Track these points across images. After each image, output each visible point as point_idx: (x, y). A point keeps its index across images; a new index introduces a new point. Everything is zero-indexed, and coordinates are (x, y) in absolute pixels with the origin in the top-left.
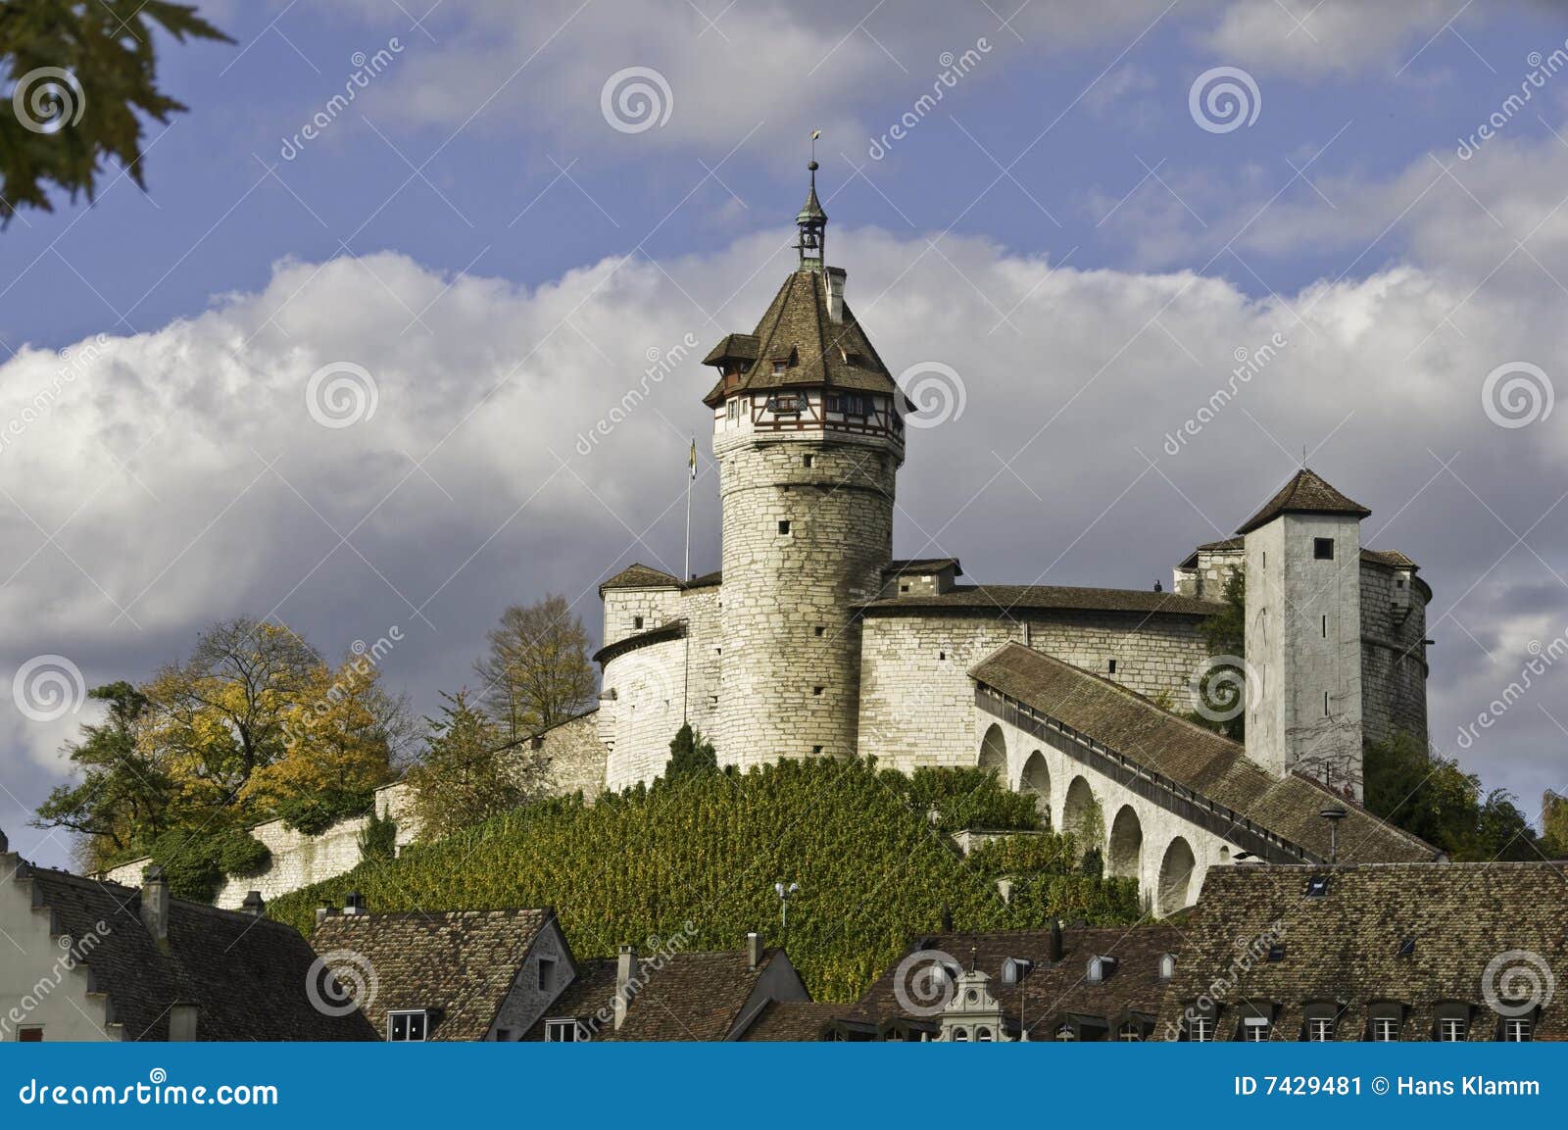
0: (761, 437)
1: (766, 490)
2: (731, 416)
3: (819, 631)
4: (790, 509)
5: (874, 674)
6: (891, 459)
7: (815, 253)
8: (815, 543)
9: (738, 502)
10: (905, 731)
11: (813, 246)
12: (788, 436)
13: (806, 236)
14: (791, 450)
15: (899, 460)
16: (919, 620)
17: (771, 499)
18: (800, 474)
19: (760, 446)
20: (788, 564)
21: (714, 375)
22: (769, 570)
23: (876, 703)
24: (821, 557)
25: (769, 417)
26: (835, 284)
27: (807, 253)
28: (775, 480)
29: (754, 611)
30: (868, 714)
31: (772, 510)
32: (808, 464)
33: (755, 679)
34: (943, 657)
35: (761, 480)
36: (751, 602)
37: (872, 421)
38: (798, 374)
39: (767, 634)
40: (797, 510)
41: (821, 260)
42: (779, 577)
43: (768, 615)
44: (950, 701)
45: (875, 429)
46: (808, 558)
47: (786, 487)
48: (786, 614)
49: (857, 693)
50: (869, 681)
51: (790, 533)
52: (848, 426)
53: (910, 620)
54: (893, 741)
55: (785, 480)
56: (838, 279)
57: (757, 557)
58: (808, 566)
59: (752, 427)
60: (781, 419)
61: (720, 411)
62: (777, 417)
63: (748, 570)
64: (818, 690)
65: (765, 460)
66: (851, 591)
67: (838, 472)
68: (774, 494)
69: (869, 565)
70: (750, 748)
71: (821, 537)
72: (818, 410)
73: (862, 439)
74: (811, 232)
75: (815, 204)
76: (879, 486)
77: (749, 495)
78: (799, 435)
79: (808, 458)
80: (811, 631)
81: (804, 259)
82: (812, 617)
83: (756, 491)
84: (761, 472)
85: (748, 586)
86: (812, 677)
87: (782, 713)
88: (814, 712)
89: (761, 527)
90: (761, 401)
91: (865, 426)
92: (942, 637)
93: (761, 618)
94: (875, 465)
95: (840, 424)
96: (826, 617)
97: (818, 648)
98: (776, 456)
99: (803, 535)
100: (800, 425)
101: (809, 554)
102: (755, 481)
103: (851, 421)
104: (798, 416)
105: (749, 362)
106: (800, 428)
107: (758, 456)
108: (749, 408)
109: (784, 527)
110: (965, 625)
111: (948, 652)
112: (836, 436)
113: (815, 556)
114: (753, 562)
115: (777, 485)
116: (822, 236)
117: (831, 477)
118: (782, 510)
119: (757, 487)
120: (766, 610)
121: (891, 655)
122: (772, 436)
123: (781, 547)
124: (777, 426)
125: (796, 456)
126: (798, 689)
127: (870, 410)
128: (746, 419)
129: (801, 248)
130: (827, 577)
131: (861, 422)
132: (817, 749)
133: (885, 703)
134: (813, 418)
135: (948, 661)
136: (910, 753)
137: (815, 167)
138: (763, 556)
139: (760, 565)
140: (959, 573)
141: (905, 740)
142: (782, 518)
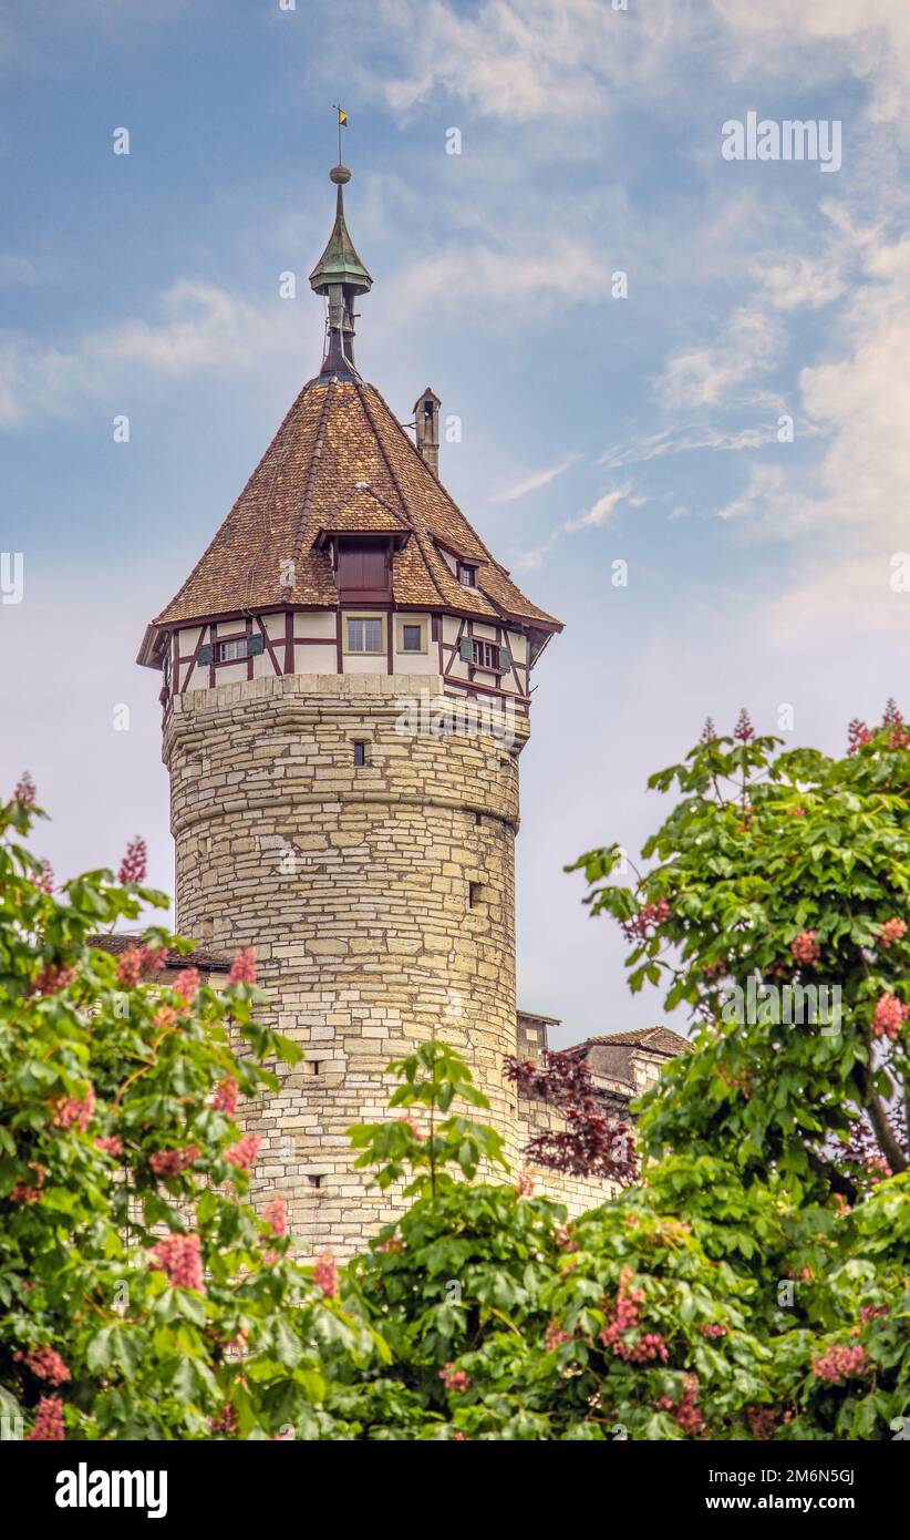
1: (448, 814)
17: (455, 833)
22: (455, 976)
25: (461, 669)
28: (466, 796)
31: (458, 855)
35: (442, 792)
42: (472, 992)
47: (477, 816)
57: (432, 942)
62: (472, 672)
63: (411, 966)
65: (449, 755)
83: (428, 811)
84: (440, 776)
85: (412, 998)
89: (440, 884)
102: (430, 790)
108: (434, 645)
119: (431, 804)
123: (474, 933)
128: (432, 665)
138: (443, 944)
139: (440, 962)
142: (474, 877)
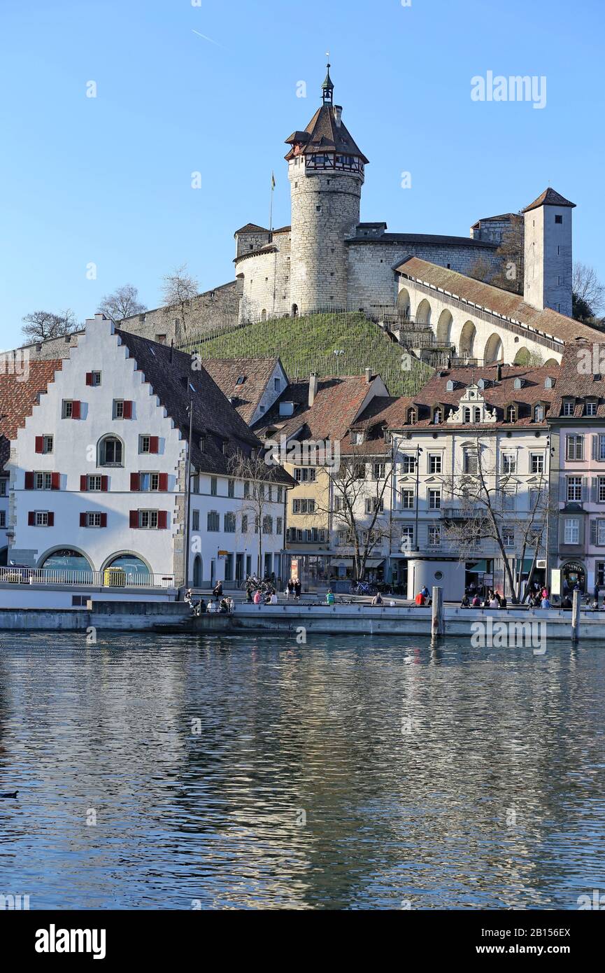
0: (309, 172)
1: (311, 194)
2: (296, 164)
3: (333, 250)
4: (320, 201)
5: (354, 268)
6: (360, 182)
7: (329, 100)
8: (330, 215)
9: (299, 198)
10: (366, 291)
11: (328, 96)
12: (320, 172)
13: (325, 93)
14: (322, 178)
15: (362, 183)
16: (371, 246)
17: (312, 198)
18: (326, 188)
19: (308, 176)
20: (320, 223)
21: (290, 147)
22: (311, 226)
23: (354, 279)
24: (333, 221)
25: (312, 164)
26: (338, 112)
27: (326, 100)
28: (315, 190)
29: (305, 242)
30: (351, 285)
31: (313, 201)
32: (328, 184)
33: (305, 269)
34: (382, 261)
35: (308, 189)
36: (305, 238)
37: (353, 167)
38: (324, 148)
39: (311, 252)
40: (323, 201)
41: (332, 103)
42: (316, 228)
43: (311, 244)
44: (385, 278)
45: (355, 170)
46: (328, 221)
47: (319, 193)
48: (318, 243)
49: (347, 276)
50: (352, 271)
51: (320, 211)
52: (344, 168)
53: (368, 246)
54: (362, 295)
55: (318, 190)
56: (339, 110)
57: (307, 220)
58: (328, 224)
59: (305, 168)
60: (317, 165)
61: (292, 161)
62: (315, 165)
63: (303, 226)
64: (332, 274)
65: (311, 182)
66: (345, 234)
67: (340, 187)
68: (314, 196)
69: (352, 224)
70: (304, 296)
71: (333, 212)
72: (332, 162)
73: (350, 174)
74: (328, 92)
75: (329, 80)
76: (356, 192)
77: (303, 195)
78: (325, 172)
79: (328, 181)
80: (329, 250)
81: (324, 102)
82: (330, 245)
83: (307, 194)
84: (309, 186)
85: (303, 232)
86: (330, 270)
87: (317, 283)
88: (330, 283)
89: (309, 208)
90: (309, 157)
91: (351, 169)
92: (381, 254)
93: (309, 245)
94: (354, 184)
95: (341, 168)
96: (335, 245)
97: (332, 256)
98: (315, 180)
99: (326, 211)
100: (325, 168)
101: (328, 219)
103: (345, 166)
104: (324, 164)
105: (304, 142)
106: (325, 169)
107: (308, 181)
108: (304, 161)
109: (318, 208)
110: (390, 249)
111: (384, 259)
112: (339, 172)
113: (332, 220)
114: (305, 222)
115: (315, 192)
116: (332, 93)
117: (337, 189)
118: (317, 202)
119: (307, 192)
120: (310, 241)
121: (361, 260)
122: (313, 172)
123: (317, 217)
124: (316, 168)
125: (323, 180)
126: (324, 274)
127: (352, 162)
128: (303, 165)
129: (323, 97)
130: (335, 229)
131: (349, 167)
132: (331, 298)
133: (358, 279)
134: (330, 165)
135: (384, 263)
136: (369, 299)
137: (329, 66)
138: (309, 220)
140: (386, 228)
141: (367, 294)
142: (317, 205)
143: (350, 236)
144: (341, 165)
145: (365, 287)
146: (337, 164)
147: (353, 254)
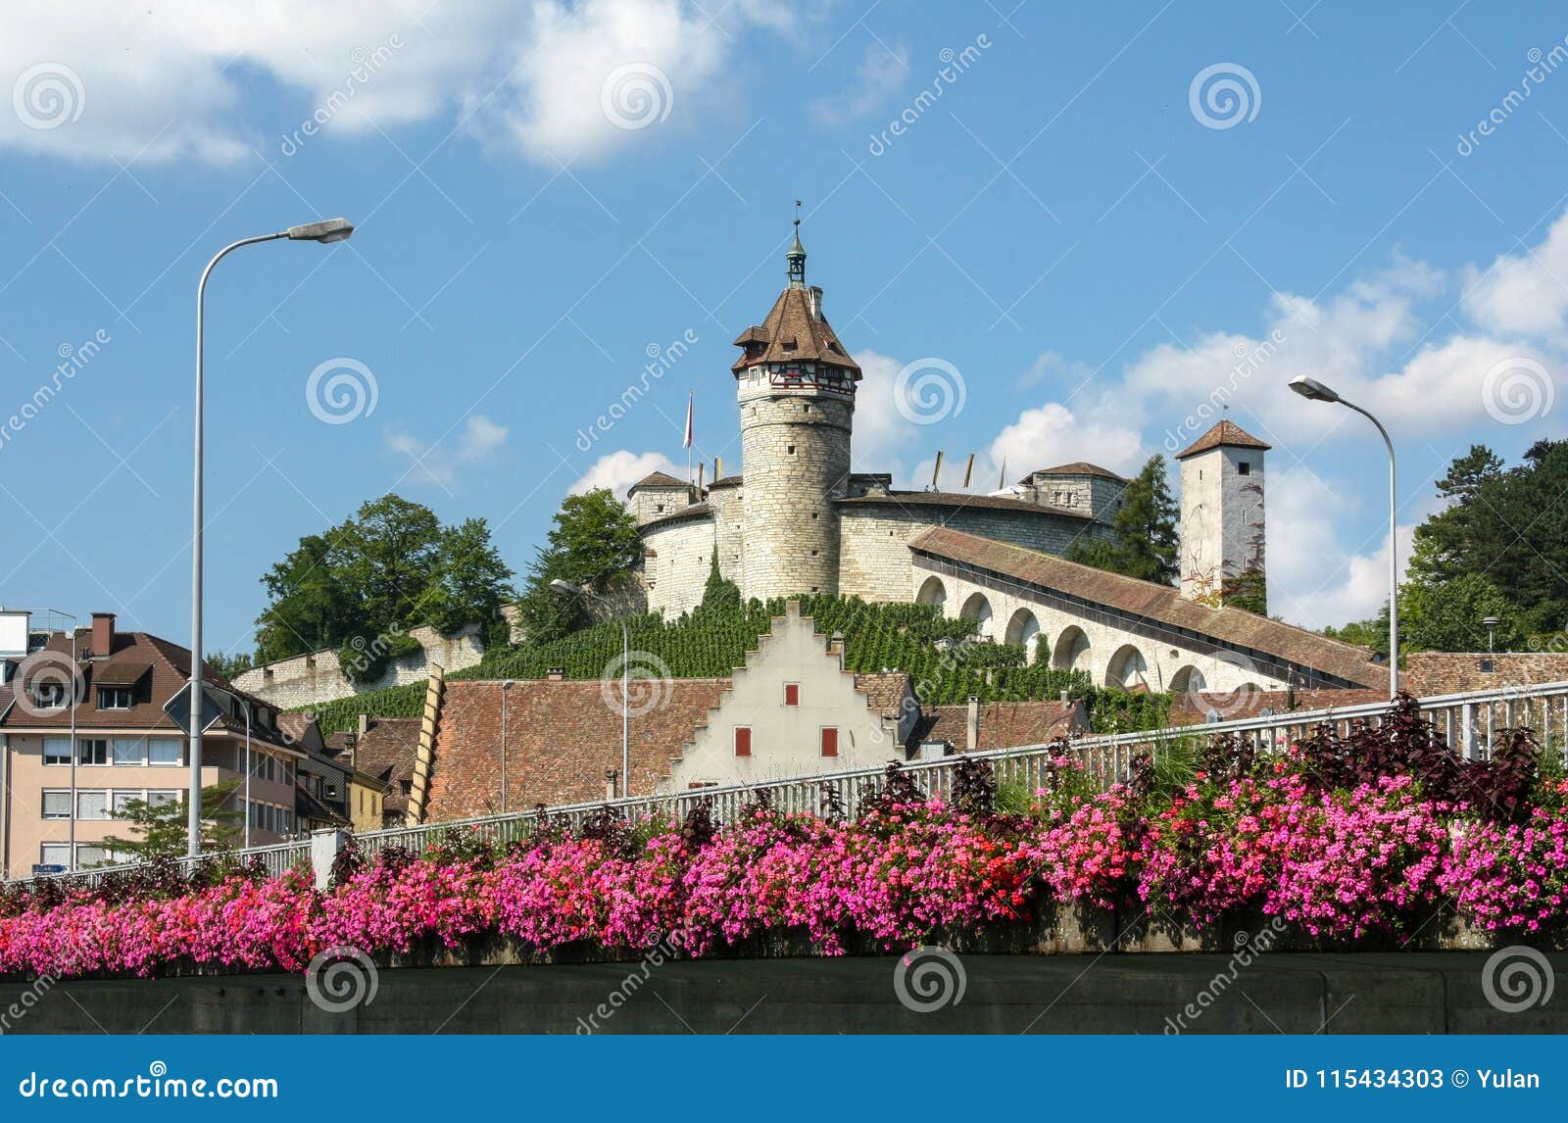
0: (776, 392)
1: (779, 426)
2: (753, 378)
3: (814, 515)
4: (795, 438)
5: (848, 544)
6: (850, 409)
7: (799, 277)
8: (811, 461)
9: (759, 433)
10: (869, 579)
11: (797, 272)
12: (793, 392)
13: (793, 267)
14: (795, 401)
16: (875, 511)
17: (781, 432)
18: (801, 417)
19: (775, 398)
20: (794, 473)
21: (741, 352)
22: (781, 477)
23: (849, 561)
24: (815, 469)
26: (816, 297)
27: (794, 277)
28: (784, 420)
29: (771, 502)
30: (844, 568)
31: (782, 439)
32: (806, 410)
33: (773, 545)
34: (891, 534)
35: (775, 419)
36: (771, 496)
37: (843, 384)
38: (798, 354)
39: (780, 517)
40: (800, 439)
41: (803, 281)
42: (788, 481)
43: (781, 505)
44: (898, 562)
45: (846, 390)
46: (808, 470)
47: (793, 424)
48: (793, 504)
49: (837, 555)
50: (845, 548)
51: (795, 454)
52: (831, 387)
53: (870, 510)
54: (860, 586)
55: (791, 420)
56: (819, 294)
57: (774, 467)
58: (807, 475)
59: (769, 386)
60: (789, 381)
61: (746, 375)
63: (767, 476)
64: (814, 553)
65: (778, 407)
66: (832, 491)
67: (823, 416)
68: (784, 429)
69: (840, 475)
70: (771, 587)
71: (815, 457)
72: (813, 377)
73: (838, 396)
74: (796, 264)
75: (799, 247)
76: (844, 424)
77: (766, 429)
78: (801, 392)
79: (806, 407)
80: (810, 515)
81: (793, 281)
82: (810, 507)
83: (772, 426)
84: (775, 415)
85: (767, 486)
86: (811, 545)
87: (791, 566)
88: (812, 566)
89: (776, 449)
90: (775, 369)
91: (840, 388)
92: (891, 522)
93: (776, 506)
94: (845, 413)
95: (827, 386)
96: (819, 507)
97: (815, 524)
98: (785, 404)
99: (804, 454)
100: (802, 386)
101: (807, 467)
102: (771, 420)
103: (831, 384)
104: (800, 380)
105: (765, 345)
106: (802, 388)
107: (774, 405)
109: (791, 450)
110: (905, 514)
111: (895, 531)
112: (823, 394)
113: (812, 469)
114: (770, 471)
115: (786, 423)
116: (803, 266)
117: (820, 419)
118: (790, 439)
119: (772, 424)
120: (780, 501)
121: (858, 532)
122: (783, 392)
123: (789, 462)
124: (786, 385)
125: (799, 405)
126: (802, 551)
127: (841, 378)
129: (791, 274)
130: (819, 482)
131: (837, 385)
132: (815, 589)
133: (855, 561)
134: (810, 382)
135: (896, 538)
136: (872, 593)
137: (797, 223)
138: (777, 468)
139: (775, 473)
140: (892, 482)
141: (869, 586)
142: (790, 444)
143: (840, 496)
144: (826, 382)
145: (868, 574)
146: (821, 381)
147: (848, 525)
